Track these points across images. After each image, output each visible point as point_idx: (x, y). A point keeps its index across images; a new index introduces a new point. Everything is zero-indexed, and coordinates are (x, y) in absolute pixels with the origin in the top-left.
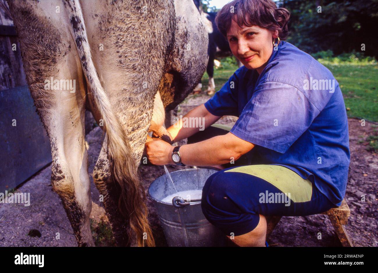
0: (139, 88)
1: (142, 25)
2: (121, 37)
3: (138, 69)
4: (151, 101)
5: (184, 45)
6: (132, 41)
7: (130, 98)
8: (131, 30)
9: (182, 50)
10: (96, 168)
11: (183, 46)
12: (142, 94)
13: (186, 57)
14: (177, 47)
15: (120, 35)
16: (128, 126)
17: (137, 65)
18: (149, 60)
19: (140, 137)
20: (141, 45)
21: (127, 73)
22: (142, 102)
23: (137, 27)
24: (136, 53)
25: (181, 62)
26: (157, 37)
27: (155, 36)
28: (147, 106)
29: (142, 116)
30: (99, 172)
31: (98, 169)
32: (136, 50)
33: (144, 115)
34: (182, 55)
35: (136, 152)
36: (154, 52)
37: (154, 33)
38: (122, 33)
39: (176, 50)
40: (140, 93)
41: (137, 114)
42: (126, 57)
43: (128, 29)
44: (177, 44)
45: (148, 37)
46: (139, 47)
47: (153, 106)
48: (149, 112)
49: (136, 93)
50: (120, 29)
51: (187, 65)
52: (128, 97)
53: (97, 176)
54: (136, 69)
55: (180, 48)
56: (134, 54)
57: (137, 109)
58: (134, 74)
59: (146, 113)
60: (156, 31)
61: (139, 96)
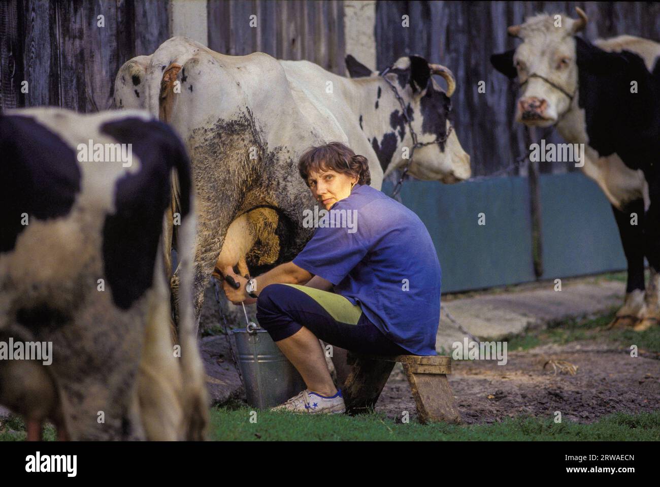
0: (212, 215)
1: (218, 165)
2: (200, 174)
3: (212, 200)
4: (224, 229)
5: (286, 177)
6: (208, 177)
7: (204, 223)
8: (208, 169)
9: (284, 183)
10: (174, 276)
11: (285, 179)
12: (214, 221)
13: (290, 192)
14: (276, 180)
15: (199, 172)
16: (202, 247)
17: (211, 196)
18: (223, 193)
19: (211, 259)
20: (216, 180)
21: (203, 202)
22: (215, 228)
23: (213, 166)
24: (211, 187)
25: (281, 196)
26: (231, 173)
27: (229, 173)
28: (220, 232)
29: (214, 240)
30: (177, 278)
31: (177, 276)
32: (211, 185)
33: (216, 240)
34: (285, 189)
35: (206, 272)
36: (227, 186)
37: (229, 170)
38: (201, 171)
39: (275, 183)
40: (213, 220)
41: (210, 238)
42: (203, 189)
43: (206, 168)
44: (277, 176)
45: (223, 174)
46: (214, 182)
47: (226, 234)
48: (220, 238)
49: (210, 220)
50: (200, 168)
51: (293, 202)
52: (203, 222)
53: (174, 282)
54: (210, 200)
55: (281, 181)
56: (209, 188)
57: (211, 233)
58: (209, 204)
59: (218, 239)
60: (231, 169)
61: (212, 222)
